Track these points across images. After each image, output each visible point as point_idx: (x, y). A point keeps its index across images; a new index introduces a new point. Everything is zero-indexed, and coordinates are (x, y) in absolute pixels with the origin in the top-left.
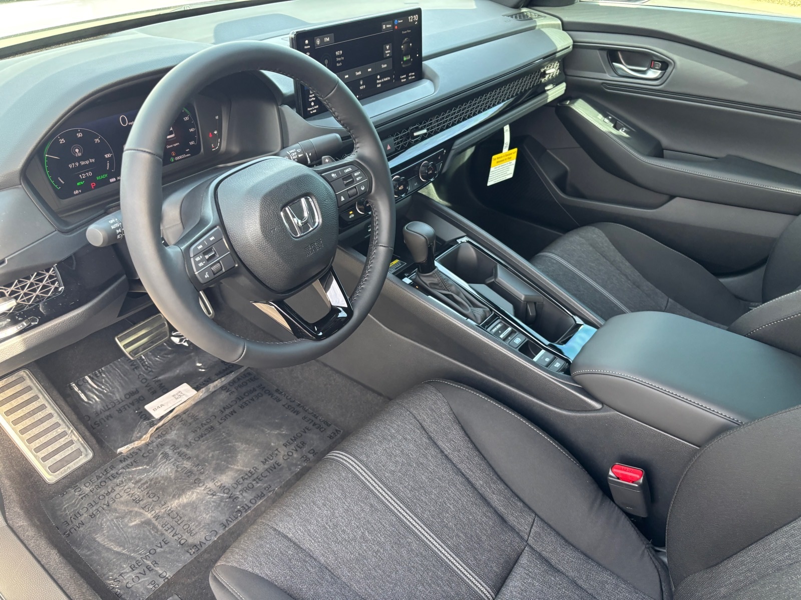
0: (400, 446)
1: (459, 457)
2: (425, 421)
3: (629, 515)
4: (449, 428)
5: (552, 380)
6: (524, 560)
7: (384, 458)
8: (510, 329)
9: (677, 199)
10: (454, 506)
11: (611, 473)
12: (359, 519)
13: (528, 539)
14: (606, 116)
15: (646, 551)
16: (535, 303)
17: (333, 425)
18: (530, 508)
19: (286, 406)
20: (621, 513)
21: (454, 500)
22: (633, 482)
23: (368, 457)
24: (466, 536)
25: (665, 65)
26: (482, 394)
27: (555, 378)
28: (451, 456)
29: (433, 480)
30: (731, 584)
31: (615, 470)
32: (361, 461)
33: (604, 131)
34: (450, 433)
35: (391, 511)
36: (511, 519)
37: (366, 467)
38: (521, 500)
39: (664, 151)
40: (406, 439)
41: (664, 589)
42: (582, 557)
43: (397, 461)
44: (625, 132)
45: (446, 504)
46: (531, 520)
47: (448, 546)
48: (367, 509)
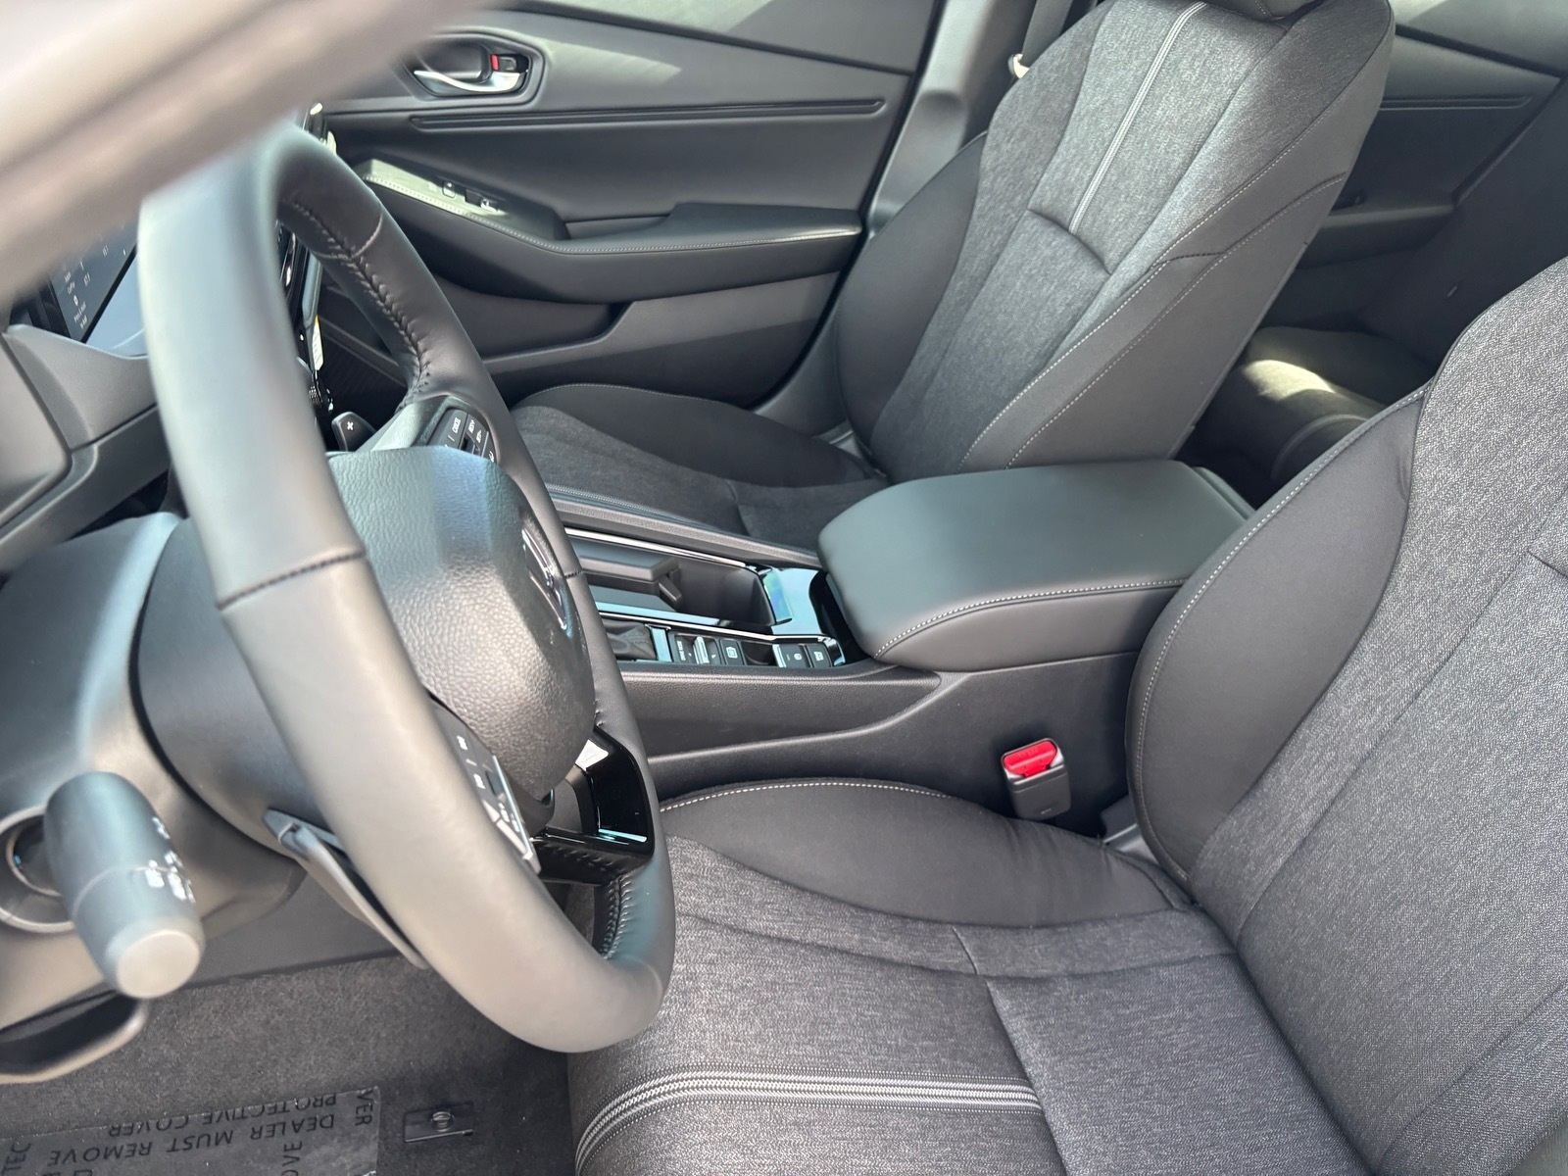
0: (720, 984)
1: (798, 922)
2: (697, 905)
3: (1051, 822)
4: (742, 886)
5: (849, 683)
6: (1004, 1005)
7: (722, 1026)
8: (700, 640)
9: (634, 305)
10: (876, 1007)
11: (1010, 776)
12: (808, 1166)
13: (975, 970)
14: (441, 184)
15: (1109, 855)
16: (668, 575)
17: (339, 1095)
18: (935, 922)
19: (181, 1145)
20: (1043, 825)
21: (865, 999)
22: (1048, 767)
23: (701, 1049)
24: (931, 1039)
25: (522, 61)
26: (744, 787)
27: (852, 677)
28: (785, 933)
29: (812, 994)
30: (1313, 800)
31: (1013, 767)
32: (699, 1068)
33: (460, 213)
34: (751, 894)
35: (826, 1102)
36: (937, 961)
37: (719, 1068)
38: (917, 919)
39: (568, 225)
40: (711, 963)
41: (1161, 887)
42: (1043, 932)
43: (743, 1013)
44: (490, 205)
45: (866, 1016)
46: (952, 936)
47: (934, 1079)
48: (798, 1137)
